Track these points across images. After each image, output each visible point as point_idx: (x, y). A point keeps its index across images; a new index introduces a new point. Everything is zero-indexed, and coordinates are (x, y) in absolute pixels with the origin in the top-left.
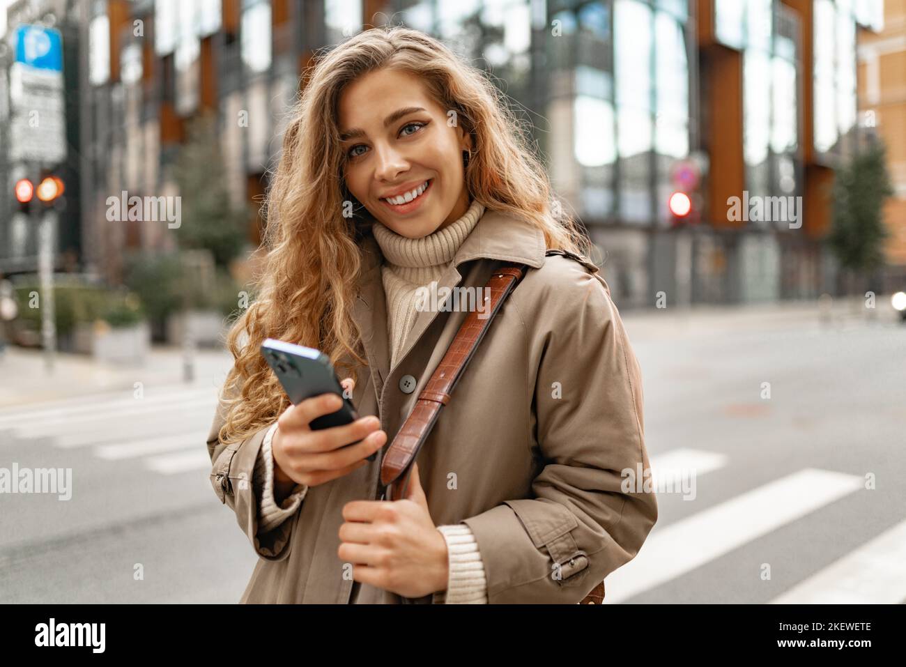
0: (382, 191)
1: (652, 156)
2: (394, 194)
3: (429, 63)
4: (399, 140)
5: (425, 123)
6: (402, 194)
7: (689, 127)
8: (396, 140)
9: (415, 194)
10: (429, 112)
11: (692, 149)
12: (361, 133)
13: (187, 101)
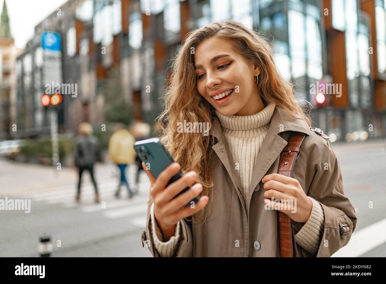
0: (210, 93)
1: (306, 78)
2: (214, 95)
3: (234, 34)
4: (218, 70)
5: (231, 62)
6: (218, 94)
7: (323, 65)
8: (216, 70)
9: (224, 95)
10: (233, 56)
11: (324, 74)
12: (201, 67)
13: (107, 61)
